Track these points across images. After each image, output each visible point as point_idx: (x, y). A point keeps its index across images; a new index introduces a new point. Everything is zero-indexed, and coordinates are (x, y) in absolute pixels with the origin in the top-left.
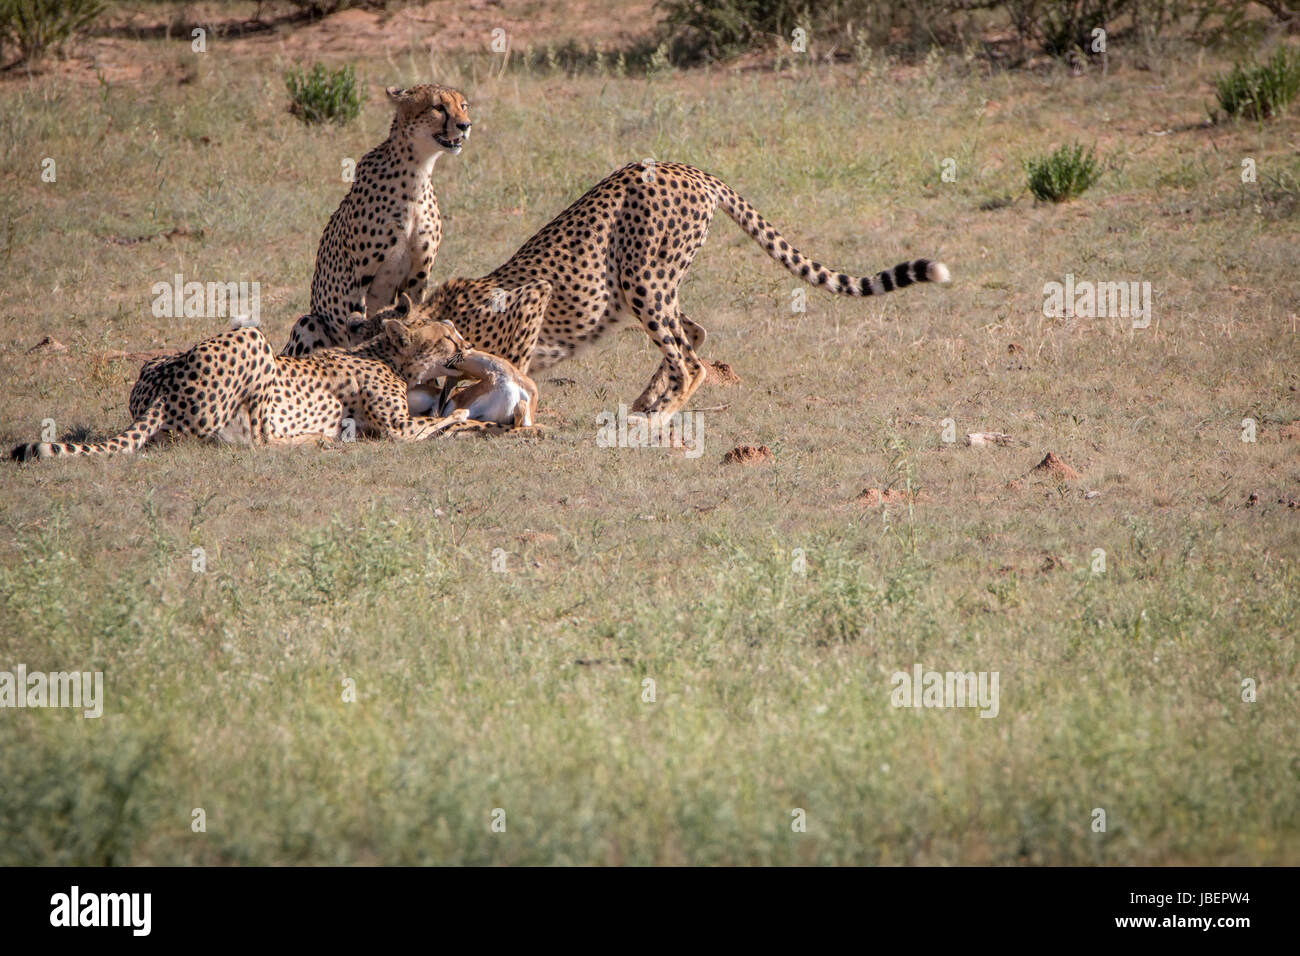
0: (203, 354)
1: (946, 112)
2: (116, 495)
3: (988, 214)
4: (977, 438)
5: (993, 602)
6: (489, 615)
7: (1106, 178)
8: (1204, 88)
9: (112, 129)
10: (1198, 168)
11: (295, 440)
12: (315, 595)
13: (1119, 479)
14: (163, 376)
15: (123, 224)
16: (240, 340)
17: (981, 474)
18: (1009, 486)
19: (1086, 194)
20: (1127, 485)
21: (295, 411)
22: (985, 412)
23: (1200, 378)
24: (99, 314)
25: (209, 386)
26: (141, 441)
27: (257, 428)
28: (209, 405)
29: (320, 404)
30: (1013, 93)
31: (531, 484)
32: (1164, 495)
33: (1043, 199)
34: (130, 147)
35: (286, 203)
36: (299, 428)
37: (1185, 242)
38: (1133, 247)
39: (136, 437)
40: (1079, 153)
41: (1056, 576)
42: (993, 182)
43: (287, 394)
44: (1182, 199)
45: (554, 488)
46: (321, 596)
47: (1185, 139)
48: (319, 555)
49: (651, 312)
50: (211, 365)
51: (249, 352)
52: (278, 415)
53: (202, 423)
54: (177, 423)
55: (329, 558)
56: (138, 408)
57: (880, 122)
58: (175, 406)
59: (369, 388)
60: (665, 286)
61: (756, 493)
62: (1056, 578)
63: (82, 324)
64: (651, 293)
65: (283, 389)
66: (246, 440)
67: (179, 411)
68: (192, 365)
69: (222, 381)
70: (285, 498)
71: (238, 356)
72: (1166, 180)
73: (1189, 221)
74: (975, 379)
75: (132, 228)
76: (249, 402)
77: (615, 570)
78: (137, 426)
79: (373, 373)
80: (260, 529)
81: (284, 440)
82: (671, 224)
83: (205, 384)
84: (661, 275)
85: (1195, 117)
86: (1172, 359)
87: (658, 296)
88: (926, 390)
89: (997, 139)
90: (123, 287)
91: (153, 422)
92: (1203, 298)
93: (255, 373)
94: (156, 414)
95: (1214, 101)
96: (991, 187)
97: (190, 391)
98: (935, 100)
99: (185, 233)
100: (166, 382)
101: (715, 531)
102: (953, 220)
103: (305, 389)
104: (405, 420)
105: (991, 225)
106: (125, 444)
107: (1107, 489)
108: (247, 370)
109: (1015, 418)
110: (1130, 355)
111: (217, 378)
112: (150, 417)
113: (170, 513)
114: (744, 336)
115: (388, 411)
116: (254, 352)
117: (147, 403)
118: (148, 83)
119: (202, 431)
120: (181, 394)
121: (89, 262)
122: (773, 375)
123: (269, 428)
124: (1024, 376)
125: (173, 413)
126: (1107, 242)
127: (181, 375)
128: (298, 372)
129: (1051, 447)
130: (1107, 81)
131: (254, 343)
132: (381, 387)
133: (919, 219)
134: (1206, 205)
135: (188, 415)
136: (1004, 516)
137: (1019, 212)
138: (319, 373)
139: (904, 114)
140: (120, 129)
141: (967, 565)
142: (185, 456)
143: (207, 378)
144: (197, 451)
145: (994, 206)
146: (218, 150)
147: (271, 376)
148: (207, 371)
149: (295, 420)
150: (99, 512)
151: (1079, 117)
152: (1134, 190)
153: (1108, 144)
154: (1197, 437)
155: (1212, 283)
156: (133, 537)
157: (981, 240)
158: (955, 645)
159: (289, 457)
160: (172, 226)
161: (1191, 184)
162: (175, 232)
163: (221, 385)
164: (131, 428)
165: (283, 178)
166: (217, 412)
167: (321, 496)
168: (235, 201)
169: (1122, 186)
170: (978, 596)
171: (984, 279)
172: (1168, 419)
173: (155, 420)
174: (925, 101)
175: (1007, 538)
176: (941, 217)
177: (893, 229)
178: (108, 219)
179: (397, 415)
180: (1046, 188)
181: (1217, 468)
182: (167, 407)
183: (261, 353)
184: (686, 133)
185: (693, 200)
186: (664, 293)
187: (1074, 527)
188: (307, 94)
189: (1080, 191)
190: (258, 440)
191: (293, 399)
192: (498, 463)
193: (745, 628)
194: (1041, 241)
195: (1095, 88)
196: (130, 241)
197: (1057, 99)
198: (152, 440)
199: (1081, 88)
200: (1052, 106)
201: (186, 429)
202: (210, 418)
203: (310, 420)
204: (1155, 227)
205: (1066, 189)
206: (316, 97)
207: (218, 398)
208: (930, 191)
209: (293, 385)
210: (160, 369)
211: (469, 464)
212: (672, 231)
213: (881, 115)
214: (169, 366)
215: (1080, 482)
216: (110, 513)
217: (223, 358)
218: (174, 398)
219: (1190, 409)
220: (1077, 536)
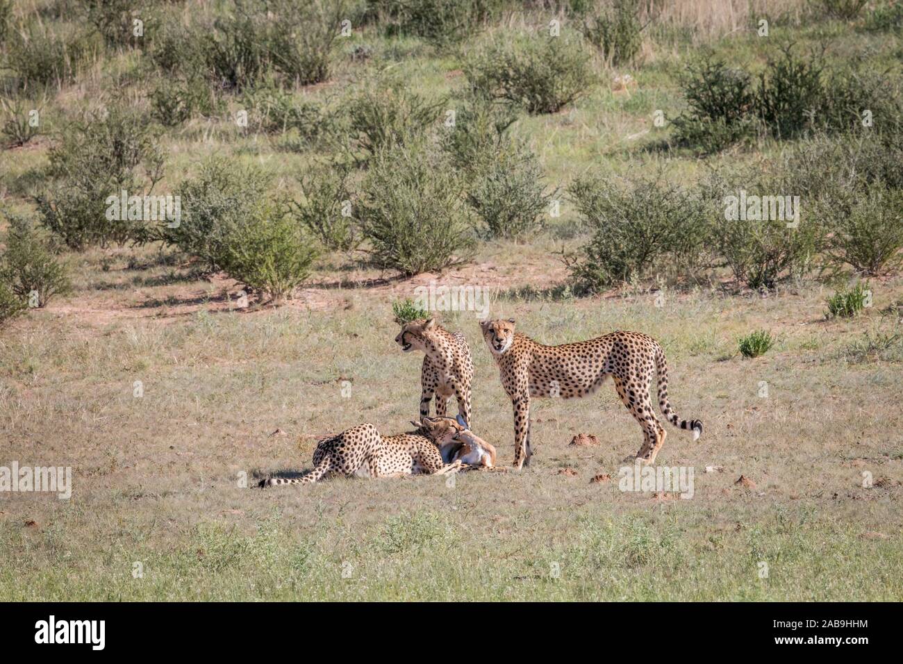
0: (347, 435)
1: (702, 316)
2: (306, 503)
3: (721, 363)
4: (710, 469)
5: (711, 546)
6: (475, 556)
7: (776, 345)
8: (823, 303)
9: (313, 331)
10: (819, 341)
11: (390, 476)
12: (393, 548)
13: (775, 487)
14: (328, 446)
15: (316, 376)
16: (364, 429)
17: (710, 486)
18: (723, 491)
19: (766, 353)
20: (779, 490)
21: (390, 461)
22: (714, 456)
23: (816, 438)
24: (303, 418)
25: (350, 450)
26: (319, 476)
27: (373, 470)
28: (351, 459)
29: (401, 457)
30: (734, 306)
31: (499, 494)
32: (794, 494)
33: (747, 356)
34: (320, 339)
35: (392, 364)
36: (392, 469)
37: (812, 375)
38: (787, 378)
39: (317, 474)
40: (763, 334)
41: (742, 533)
42: (723, 349)
43: (386, 453)
44: (811, 355)
45: (510, 496)
46: (396, 549)
47: (814, 326)
48: (395, 529)
49: (638, 404)
50: (351, 440)
51: (368, 435)
52: (382, 463)
53: (347, 467)
54: (336, 467)
55: (400, 531)
56: (317, 460)
57: (671, 321)
58: (335, 459)
59: (423, 450)
60: (643, 391)
61: (604, 496)
62: (741, 534)
63: (295, 423)
64: (637, 394)
65: (384, 451)
66: (367, 475)
67: (337, 462)
68: (342, 441)
69: (356, 447)
70: (383, 503)
71: (363, 436)
72: (804, 346)
73: (814, 365)
74: (711, 441)
75: (320, 377)
76: (369, 458)
77: (535, 534)
78: (317, 469)
79: (424, 444)
80: (371, 517)
81: (385, 476)
82: (638, 361)
83: (348, 449)
84: (639, 386)
85: (819, 317)
86: (803, 430)
87: (641, 396)
88: (687, 447)
89: (725, 328)
90: (315, 405)
91: (324, 467)
92: (819, 401)
93: (371, 444)
94: (326, 464)
95: (827, 310)
96: (722, 351)
97: (342, 452)
98: (697, 310)
99: (345, 379)
100: (330, 449)
101: (582, 515)
102: (704, 366)
103: (394, 451)
104: (442, 465)
105: (721, 368)
106: (311, 478)
107: (769, 491)
108: (368, 443)
109: (728, 459)
110: (784, 429)
111: (354, 447)
112: (323, 465)
113: (330, 510)
114: (603, 422)
115: (433, 461)
116: (371, 434)
117: (321, 459)
118: (330, 309)
119: (347, 471)
120: (337, 454)
121: (300, 393)
122: (616, 441)
123: (378, 470)
124: (734, 439)
125: (334, 463)
126: (775, 376)
127: (337, 445)
128: (390, 443)
129: (744, 472)
130: (778, 300)
131: (371, 431)
132: (428, 450)
133: (689, 367)
134: (822, 358)
135: (341, 464)
136: (719, 505)
137: (735, 362)
138: (400, 443)
139: (683, 317)
140: (317, 331)
141: (701, 528)
142: (339, 483)
143: (349, 446)
144: (344, 481)
145: (724, 359)
146: (361, 340)
147: (379, 446)
148: (349, 443)
149: (390, 465)
150: (296, 510)
151: (764, 317)
152: (789, 351)
153: (777, 329)
154: (813, 467)
155: (823, 394)
156: (312, 522)
157: (717, 375)
158: (693, 567)
159: (387, 484)
160: (338, 376)
161: (816, 348)
162: (340, 379)
163: (356, 450)
164: (314, 470)
165: (391, 353)
166: (354, 461)
167: (401, 501)
168: (368, 364)
169: (784, 349)
170: (703, 543)
171: (718, 393)
172: (799, 458)
173: (325, 466)
174: (692, 311)
175: (721, 516)
176: (698, 365)
177: (676, 371)
178: (310, 373)
179: (437, 463)
180: (748, 350)
181: (820, 481)
182: (331, 460)
183: (374, 435)
184: (580, 328)
185: (646, 350)
186: (643, 394)
187: (752, 510)
188: (403, 313)
189: (764, 352)
190: (373, 476)
191: (389, 455)
192: (485, 485)
193: (594, 560)
194: (745, 376)
195: (772, 303)
196: (319, 383)
197: (753, 309)
198: (324, 476)
199: (765, 303)
200: (751, 312)
201: (340, 470)
202: (351, 465)
203: (397, 465)
204: (799, 368)
205: (758, 351)
206: (407, 314)
207: (355, 456)
208: (694, 353)
209: (388, 449)
210: (327, 443)
211: (471, 485)
212: (639, 364)
213: (672, 318)
214: (331, 441)
215: (756, 489)
216: (302, 511)
217: (357, 437)
218: (334, 456)
219: (810, 453)
220: (753, 514)
